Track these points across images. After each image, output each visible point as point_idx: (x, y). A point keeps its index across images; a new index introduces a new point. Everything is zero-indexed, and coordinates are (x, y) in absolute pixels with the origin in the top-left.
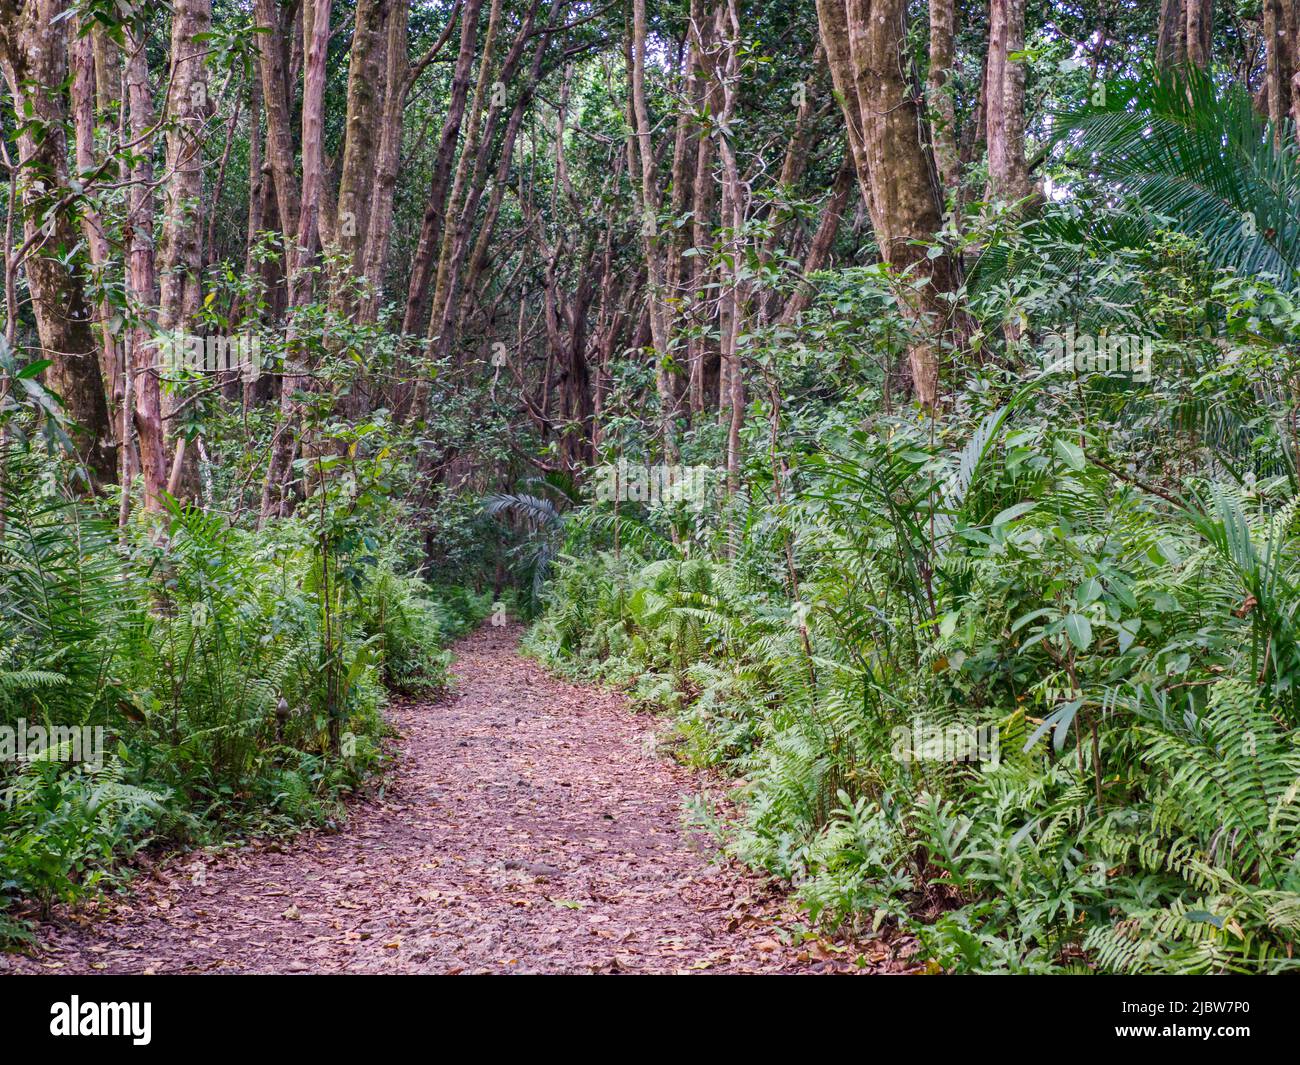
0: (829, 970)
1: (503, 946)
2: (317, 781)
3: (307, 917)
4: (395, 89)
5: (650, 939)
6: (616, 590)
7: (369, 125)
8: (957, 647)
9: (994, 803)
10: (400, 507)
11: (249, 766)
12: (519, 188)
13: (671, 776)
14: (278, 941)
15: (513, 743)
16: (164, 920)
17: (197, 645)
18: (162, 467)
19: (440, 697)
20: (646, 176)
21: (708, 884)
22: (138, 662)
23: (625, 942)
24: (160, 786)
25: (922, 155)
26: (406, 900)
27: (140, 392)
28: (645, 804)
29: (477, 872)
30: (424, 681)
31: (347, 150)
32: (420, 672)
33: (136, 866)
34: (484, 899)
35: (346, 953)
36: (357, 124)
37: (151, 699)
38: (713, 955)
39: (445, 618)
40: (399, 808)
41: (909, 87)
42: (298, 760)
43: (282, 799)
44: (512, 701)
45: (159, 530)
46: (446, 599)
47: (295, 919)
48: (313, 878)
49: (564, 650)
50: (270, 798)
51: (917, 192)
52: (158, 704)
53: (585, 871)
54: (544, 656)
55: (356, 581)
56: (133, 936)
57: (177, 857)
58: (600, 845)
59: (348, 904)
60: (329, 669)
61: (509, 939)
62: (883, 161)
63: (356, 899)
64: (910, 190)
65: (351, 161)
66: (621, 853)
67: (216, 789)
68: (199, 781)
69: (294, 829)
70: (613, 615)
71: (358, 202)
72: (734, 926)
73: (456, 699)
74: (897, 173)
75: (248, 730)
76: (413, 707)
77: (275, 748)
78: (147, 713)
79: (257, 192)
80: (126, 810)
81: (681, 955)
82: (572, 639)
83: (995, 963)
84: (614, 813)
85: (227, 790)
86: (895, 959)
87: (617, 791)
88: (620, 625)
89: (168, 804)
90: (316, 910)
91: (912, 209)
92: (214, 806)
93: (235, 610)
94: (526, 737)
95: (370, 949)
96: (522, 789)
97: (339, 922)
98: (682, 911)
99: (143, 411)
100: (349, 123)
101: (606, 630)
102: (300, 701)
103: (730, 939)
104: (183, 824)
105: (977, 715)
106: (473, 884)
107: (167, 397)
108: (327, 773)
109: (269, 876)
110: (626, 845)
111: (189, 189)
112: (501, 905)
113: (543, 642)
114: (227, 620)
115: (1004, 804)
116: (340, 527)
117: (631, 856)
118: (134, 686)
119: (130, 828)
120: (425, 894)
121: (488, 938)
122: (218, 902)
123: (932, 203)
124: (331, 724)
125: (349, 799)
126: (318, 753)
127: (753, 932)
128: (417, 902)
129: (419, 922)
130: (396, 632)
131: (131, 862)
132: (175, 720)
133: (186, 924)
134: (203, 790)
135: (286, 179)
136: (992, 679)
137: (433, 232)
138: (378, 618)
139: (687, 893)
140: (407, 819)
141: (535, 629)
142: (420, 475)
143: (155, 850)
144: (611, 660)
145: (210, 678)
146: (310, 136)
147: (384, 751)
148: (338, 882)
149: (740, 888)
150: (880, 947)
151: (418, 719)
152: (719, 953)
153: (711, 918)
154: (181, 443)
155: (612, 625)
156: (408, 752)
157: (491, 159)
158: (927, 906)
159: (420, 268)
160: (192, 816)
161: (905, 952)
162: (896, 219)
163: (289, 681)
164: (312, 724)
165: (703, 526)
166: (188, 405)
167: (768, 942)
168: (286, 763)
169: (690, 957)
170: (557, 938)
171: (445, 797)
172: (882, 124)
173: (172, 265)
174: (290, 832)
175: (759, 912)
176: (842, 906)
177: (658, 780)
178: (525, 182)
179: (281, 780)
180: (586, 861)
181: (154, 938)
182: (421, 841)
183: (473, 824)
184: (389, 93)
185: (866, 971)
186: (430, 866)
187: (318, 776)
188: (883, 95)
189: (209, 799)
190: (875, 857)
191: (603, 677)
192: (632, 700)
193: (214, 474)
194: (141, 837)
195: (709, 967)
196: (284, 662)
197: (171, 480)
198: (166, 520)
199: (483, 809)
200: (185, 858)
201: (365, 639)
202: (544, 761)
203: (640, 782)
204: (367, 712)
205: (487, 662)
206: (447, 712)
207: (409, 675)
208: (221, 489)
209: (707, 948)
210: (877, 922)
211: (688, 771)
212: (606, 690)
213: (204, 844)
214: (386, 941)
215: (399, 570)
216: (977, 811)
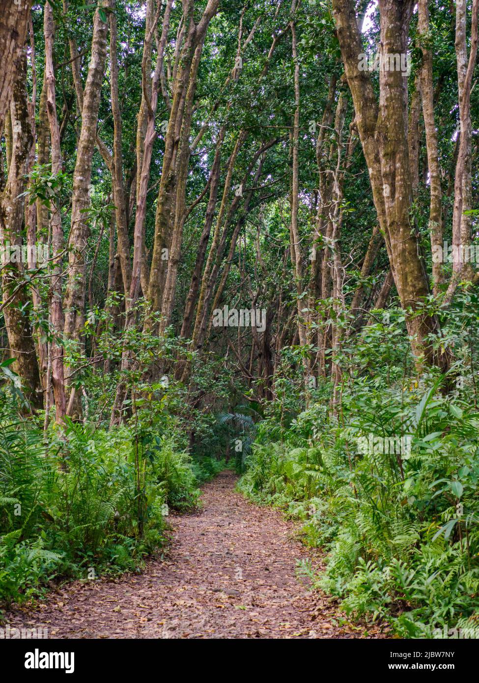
0: (352, 637)
1: (209, 624)
2: (132, 550)
3: (124, 611)
4: (179, 218)
5: (276, 623)
6: (280, 461)
7: (165, 238)
8: (412, 494)
9: (425, 564)
10: (177, 420)
11: (101, 543)
12: (239, 263)
13: (299, 551)
14: (111, 621)
15: (226, 534)
16: (60, 611)
17: (78, 487)
18: (64, 402)
19: (194, 511)
20: (297, 262)
21: (306, 600)
22: (51, 494)
23: (264, 624)
24: (60, 551)
25: (419, 261)
26: (169, 604)
27: (54, 368)
28: (285, 564)
29: (203, 593)
30: (186, 504)
31: (155, 249)
32: (184, 499)
33: (49, 587)
34: (204, 604)
35: (140, 627)
36: (159, 237)
37: (56, 511)
38: (302, 630)
39: (200, 473)
40: (170, 563)
41: (413, 230)
42: (124, 540)
43: (115, 558)
44: (228, 514)
45: (62, 432)
46: (201, 463)
47: (119, 612)
48: (128, 594)
49: (255, 490)
50: (110, 558)
51: (416, 279)
52: (60, 514)
53: (252, 593)
54: (245, 493)
55: (151, 458)
56: (46, 618)
57: (67, 583)
58: (261, 582)
59: (143, 606)
60: (139, 497)
61: (212, 622)
62: (401, 264)
63: (147, 604)
64: (414, 278)
65: (157, 254)
66: (270, 586)
67: (86, 553)
68: (78, 549)
69: (120, 572)
70: (278, 473)
71: (159, 274)
72: (314, 618)
73: (201, 512)
74: (407, 269)
75: (101, 526)
76: (181, 516)
77: (113, 535)
78: (55, 518)
79: (112, 266)
80: (44, 562)
81: (288, 630)
82: (259, 485)
83: (421, 634)
84: (270, 568)
85: (90, 553)
86: (382, 633)
87: (273, 558)
88: (281, 478)
89: (63, 559)
90: (129, 608)
91: (414, 286)
92: (85, 560)
93: (96, 471)
94: (233, 531)
95: (151, 625)
96: (229, 556)
97: (138, 613)
98: (292, 612)
99: (55, 376)
100: (156, 236)
101: (274, 481)
102: (125, 513)
103: (311, 624)
104: (70, 569)
105: (421, 525)
106: (200, 598)
107: (67, 368)
108: (137, 547)
109: (109, 593)
110: (273, 582)
111: (79, 271)
112: (211, 607)
113: (245, 486)
114: (92, 475)
115: (429, 565)
116: (144, 432)
117: (275, 587)
118: (49, 505)
119: (46, 570)
120: (178, 603)
121: (203, 621)
122: (85, 604)
123: (423, 283)
124: (139, 524)
125: (147, 559)
126: (133, 537)
127: (322, 621)
128: (174, 606)
129: (174, 614)
130: (173, 480)
131: (46, 586)
132: (68, 521)
133: (70, 613)
134: (80, 553)
135: (126, 262)
136: (427, 509)
137: (196, 285)
138: (164, 473)
139: (296, 604)
140: (174, 569)
141: (243, 479)
142: (186, 405)
143: (57, 580)
144: (277, 495)
145: (84, 502)
146: (137, 244)
147: (164, 536)
148: (139, 596)
149: (320, 602)
150: (376, 628)
151: (183, 522)
152: (306, 630)
153: (304, 615)
154: (73, 390)
155: (277, 478)
156: (177, 537)
157: (225, 250)
158: (398, 610)
159: (190, 303)
160: (74, 565)
161: (386, 630)
162: (406, 291)
163: (120, 503)
164: (131, 524)
165: (317, 432)
166: (77, 372)
167: (327, 625)
168: (118, 541)
169: (292, 631)
170: (234, 622)
171: (192, 558)
172: (400, 247)
173: (71, 306)
174: (119, 573)
175: (326, 613)
176: (360, 609)
177: (293, 553)
178: (242, 261)
179: (115, 549)
180: (254, 589)
181: (56, 619)
182: (179, 579)
183: (204, 571)
184: (176, 220)
185: (369, 638)
186: (182, 590)
187: (132, 548)
188: (401, 233)
189: (82, 557)
190: (375, 587)
191: (273, 503)
192: (285, 515)
193: (89, 402)
194: (51, 574)
195: (300, 636)
196: (118, 495)
197: (68, 409)
198: (65, 428)
199: (209, 565)
200: (71, 584)
201: (158, 483)
202: (240, 543)
203: (284, 554)
204: (157, 518)
205: (219, 495)
206: (197, 519)
207: (179, 501)
208: (92, 410)
209: (300, 627)
210: (375, 617)
211: (307, 549)
212: (274, 509)
213: (80, 578)
214: (158, 622)
215: (175, 450)
216: (418, 567)
